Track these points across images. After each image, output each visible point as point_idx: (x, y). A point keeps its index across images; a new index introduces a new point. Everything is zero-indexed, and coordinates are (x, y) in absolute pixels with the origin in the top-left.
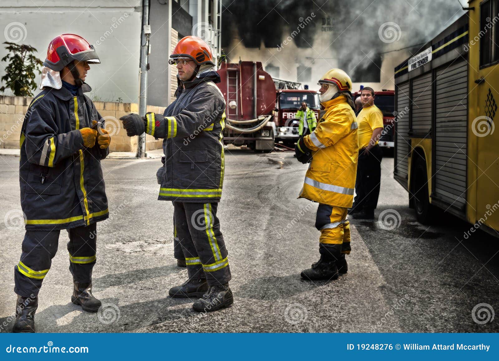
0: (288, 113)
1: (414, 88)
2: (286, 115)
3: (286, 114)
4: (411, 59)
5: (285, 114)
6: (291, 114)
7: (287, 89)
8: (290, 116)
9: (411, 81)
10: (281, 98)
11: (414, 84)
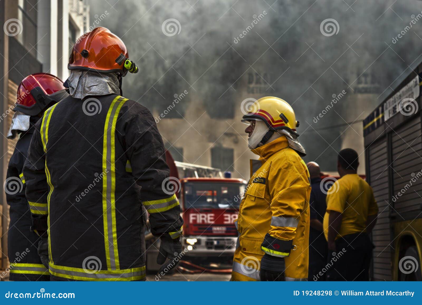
0: (198, 215)
1: (395, 145)
2: (194, 218)
3: (196, 217)
4: (388, 102)
5: (193, 216)
6: (203, 217)
7: (197, 177)
8: (201, 219)
9: (389, 135)
10: (186, 192)
11: (395, 139)
